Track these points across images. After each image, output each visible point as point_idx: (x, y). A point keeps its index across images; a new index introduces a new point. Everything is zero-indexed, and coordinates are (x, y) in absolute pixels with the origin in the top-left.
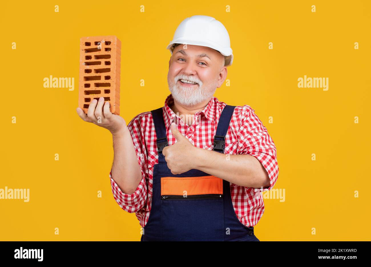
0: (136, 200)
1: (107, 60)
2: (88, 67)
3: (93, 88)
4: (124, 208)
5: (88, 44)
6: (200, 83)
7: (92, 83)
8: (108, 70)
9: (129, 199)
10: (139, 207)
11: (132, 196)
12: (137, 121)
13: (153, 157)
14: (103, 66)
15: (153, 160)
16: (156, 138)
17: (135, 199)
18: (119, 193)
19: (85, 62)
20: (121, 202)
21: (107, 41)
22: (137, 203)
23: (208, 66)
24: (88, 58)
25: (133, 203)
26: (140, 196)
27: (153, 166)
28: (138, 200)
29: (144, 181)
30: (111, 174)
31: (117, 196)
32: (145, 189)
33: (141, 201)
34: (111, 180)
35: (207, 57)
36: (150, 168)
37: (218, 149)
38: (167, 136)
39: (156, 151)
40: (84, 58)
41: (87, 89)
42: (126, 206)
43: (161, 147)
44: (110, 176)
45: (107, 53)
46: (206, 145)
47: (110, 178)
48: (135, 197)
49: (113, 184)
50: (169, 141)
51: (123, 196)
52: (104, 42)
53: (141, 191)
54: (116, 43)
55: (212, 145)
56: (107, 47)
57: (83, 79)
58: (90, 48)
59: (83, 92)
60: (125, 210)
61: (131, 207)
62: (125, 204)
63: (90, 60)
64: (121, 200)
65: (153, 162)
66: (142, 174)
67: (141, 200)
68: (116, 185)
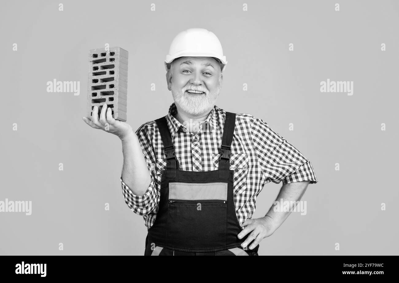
0: (146, 202)
1: (111, 70)
2: (96, 77)
3: (99, 96)
4: (136, 211)
5: (95, 56)
6: (207, 92)
7: (98, 92)
8: (112, 79)
9: (140, 200)
10: (149, 209)
11: (143, 198)
12: (143, 131)
13: (161, 164)
14: (108, 76)
15: (161, 167)
16: (163, 146)
17: (146, 200)
18: (130, 196)
19: (93, 73)
20: (132, 205)
21: (111, 52)
22: (148, 205)
23: (212, 76)
24: (95, 68)
25: (144, 205)
26: (150, 198)
27: (161, 173)
28: (149, 202)
29: (153, 184)
30: (122, 178)
31: (128, 200)
32: (154, 192)
33: (151, 204)
34: (122, 184)
35: (211, 66)
36: (159, 175)
37: (224, 157)
38: (173, 144)
39: (163, 158)
40: (92, 69)
41: (95, 98)
42: (138, 208)
43: (169, 154)
44: (121, 180)
45: (111, 63)
46: (213, 154)
47: (121, 182)
48: (146, 198)
49: (125, 187)
50: (175, 148)
51: (134, 197)
52: (109, 53)
53: (151, 194)
54: (119, 54)
55: (219, 154)
56: (112, 57)
57: (90, 88)
58: (96, 59)
59: (91, 101)
60: (137, 213)
61: (142, 209)
62: (136, 207)
63: (97, 70)
64: (133, 203)
65: (161, 169)
66: (151, 177)
67: (151, 202)
68: (127, 188)
